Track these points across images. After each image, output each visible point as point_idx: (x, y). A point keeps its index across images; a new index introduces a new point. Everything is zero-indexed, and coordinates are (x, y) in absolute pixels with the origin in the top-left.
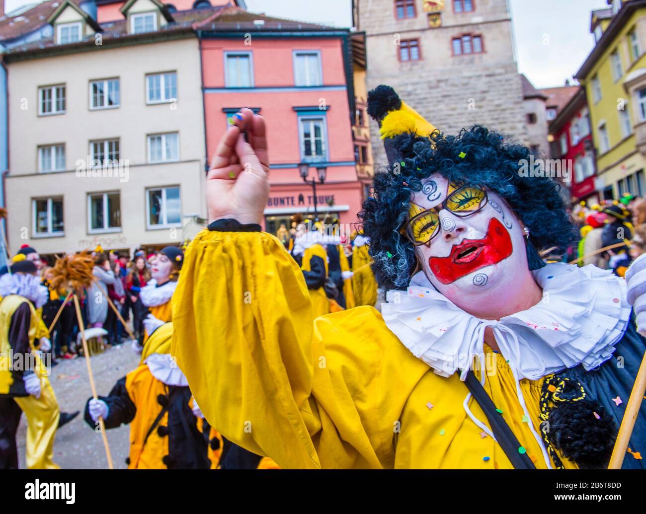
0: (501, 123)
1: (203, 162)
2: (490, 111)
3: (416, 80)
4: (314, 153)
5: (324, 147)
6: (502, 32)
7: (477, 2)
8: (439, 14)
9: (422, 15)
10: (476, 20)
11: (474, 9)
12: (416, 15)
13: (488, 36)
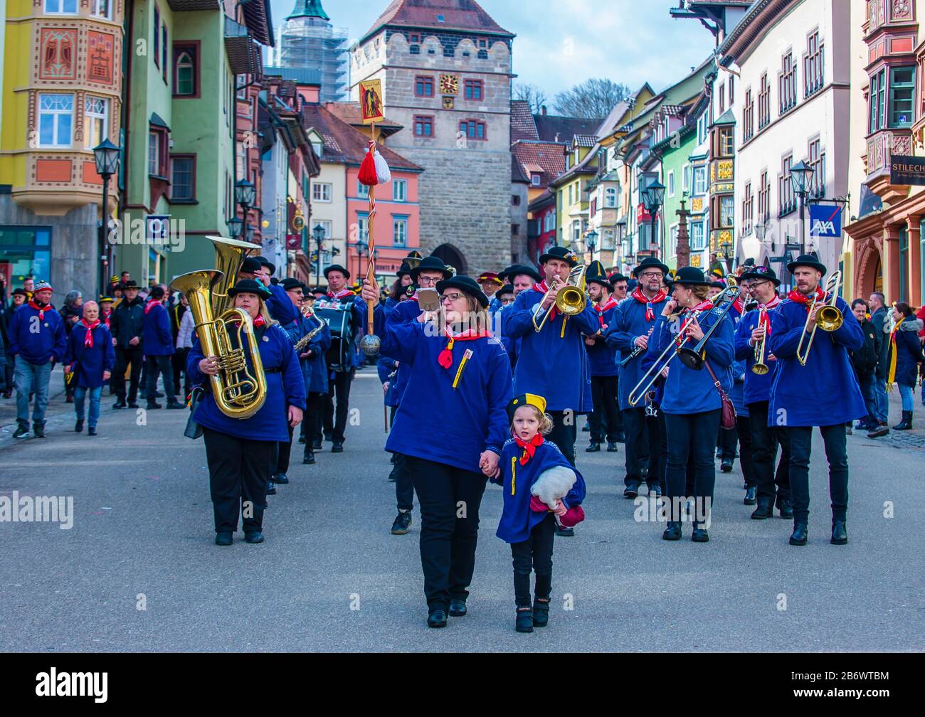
0: (491, 205)
1: (345, 240)
2: (484, 193)
3: (426, 155)
4: (399, 241)
5: (404, 238)
6: (501, 124)
7: (485, 92)
8: (453, 98)
9: (438, 97)
10: (483, 109)
11: (481, 98)
12: (432, 95)
13: (490, 125)
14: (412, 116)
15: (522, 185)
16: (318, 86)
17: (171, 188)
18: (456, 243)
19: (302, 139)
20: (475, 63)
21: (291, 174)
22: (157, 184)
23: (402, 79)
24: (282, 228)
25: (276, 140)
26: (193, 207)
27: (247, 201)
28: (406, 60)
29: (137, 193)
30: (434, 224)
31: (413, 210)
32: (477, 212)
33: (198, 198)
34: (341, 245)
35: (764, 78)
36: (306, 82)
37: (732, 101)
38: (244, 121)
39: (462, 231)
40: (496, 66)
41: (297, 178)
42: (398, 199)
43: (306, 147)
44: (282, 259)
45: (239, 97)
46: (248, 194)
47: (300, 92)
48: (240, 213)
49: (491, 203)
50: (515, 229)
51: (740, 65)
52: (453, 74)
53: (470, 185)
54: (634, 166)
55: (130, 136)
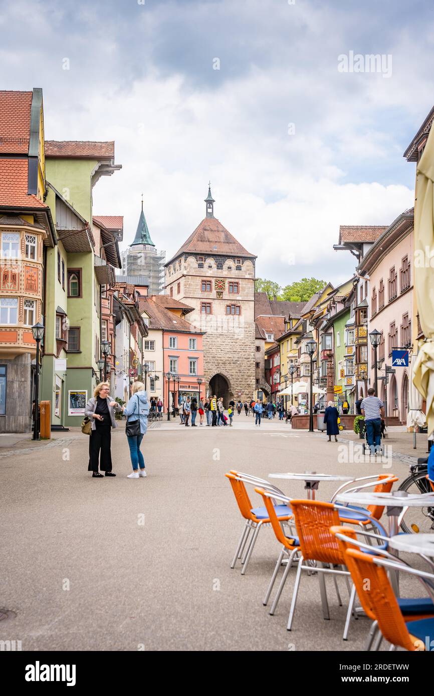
1: (162, 372)
3: (208, 324)
4: (192, 372)
5: (195, 371)
6: (249, 306)
7: (240, 289)
8: (222, 292)
9: (214, 292)
10: (238, 298)
11: (238, 293)
12: (211, 290)
13: (243, 307)
14: (199, 303)
15: (261, 341)
16: (147, 286)
17: (67, 345)
18: (224, 373)
19: (138, 317)
20: (234, 273)
21: (131, 336)
22: (60, 343)
23: (194, 282)
24: (127, 365)
25: (123, 318)
26: (79, 355)
27: (107, 351)
28: (196, 271)
29: (50, 347)
30: (213, 363)
31: (200, 355)
32: (236, 356)
33: (82, 349)
34: (160, 375)
35: (381, 282)
36: (140, 284)
37: (366, 295)
38: (105, 309)
39: (228, 366)
40: (246, 274)
41: (135, 338)
42: (192, 349)
43: (139, 321)
44: (127, 383)
45: (102, 296)
46: (107, 348)
47: (136, 290)
48: (103, 357)
49: (244, 350)
50: (257, 365)
51: (370, 275)
52: (222, 279)
53: (233, 341)
54: (320, 329)
55: (46, 318)
